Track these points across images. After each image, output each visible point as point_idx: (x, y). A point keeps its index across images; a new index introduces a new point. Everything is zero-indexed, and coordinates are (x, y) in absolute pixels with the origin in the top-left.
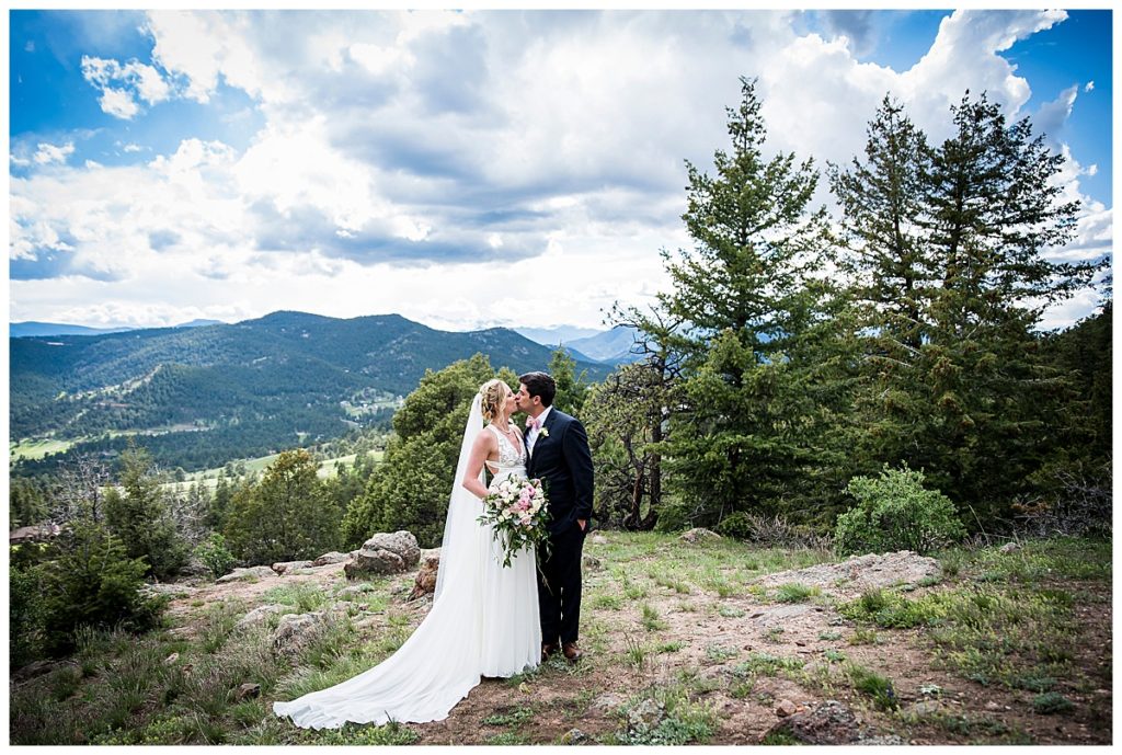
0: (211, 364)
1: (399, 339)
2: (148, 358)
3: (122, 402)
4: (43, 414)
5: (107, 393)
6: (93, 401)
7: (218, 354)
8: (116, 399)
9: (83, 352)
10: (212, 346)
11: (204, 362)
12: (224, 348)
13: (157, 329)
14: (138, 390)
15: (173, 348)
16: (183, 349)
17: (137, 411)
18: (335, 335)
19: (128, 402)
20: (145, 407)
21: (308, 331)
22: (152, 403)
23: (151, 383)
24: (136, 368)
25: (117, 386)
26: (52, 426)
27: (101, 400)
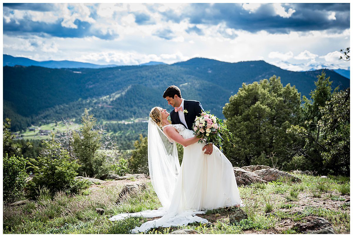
0: (158, 86)
1: (263, 75)
2: (125, 82)
3: (110, 105)
4: (70, 109)
5: (102, 100)
6: (95, 103)
7: (161, 81)
8: (107, 103)
9: (91, 77)
10: (159, 76)
11: (154, 84)
12: (165, 77)
13: (130, 66)
14: (118, 99)
15: (137, 77)
16: (143, 78)
17: (117, 110)
18: (226, 72)
19: (113, 105)
20: (122, 108)
21: (211, 69)
22: (125, 106)
23: (125, 95)
24: (118, 87)
25: (108, 96)
26: (74, 116)
27: (99, 103)
